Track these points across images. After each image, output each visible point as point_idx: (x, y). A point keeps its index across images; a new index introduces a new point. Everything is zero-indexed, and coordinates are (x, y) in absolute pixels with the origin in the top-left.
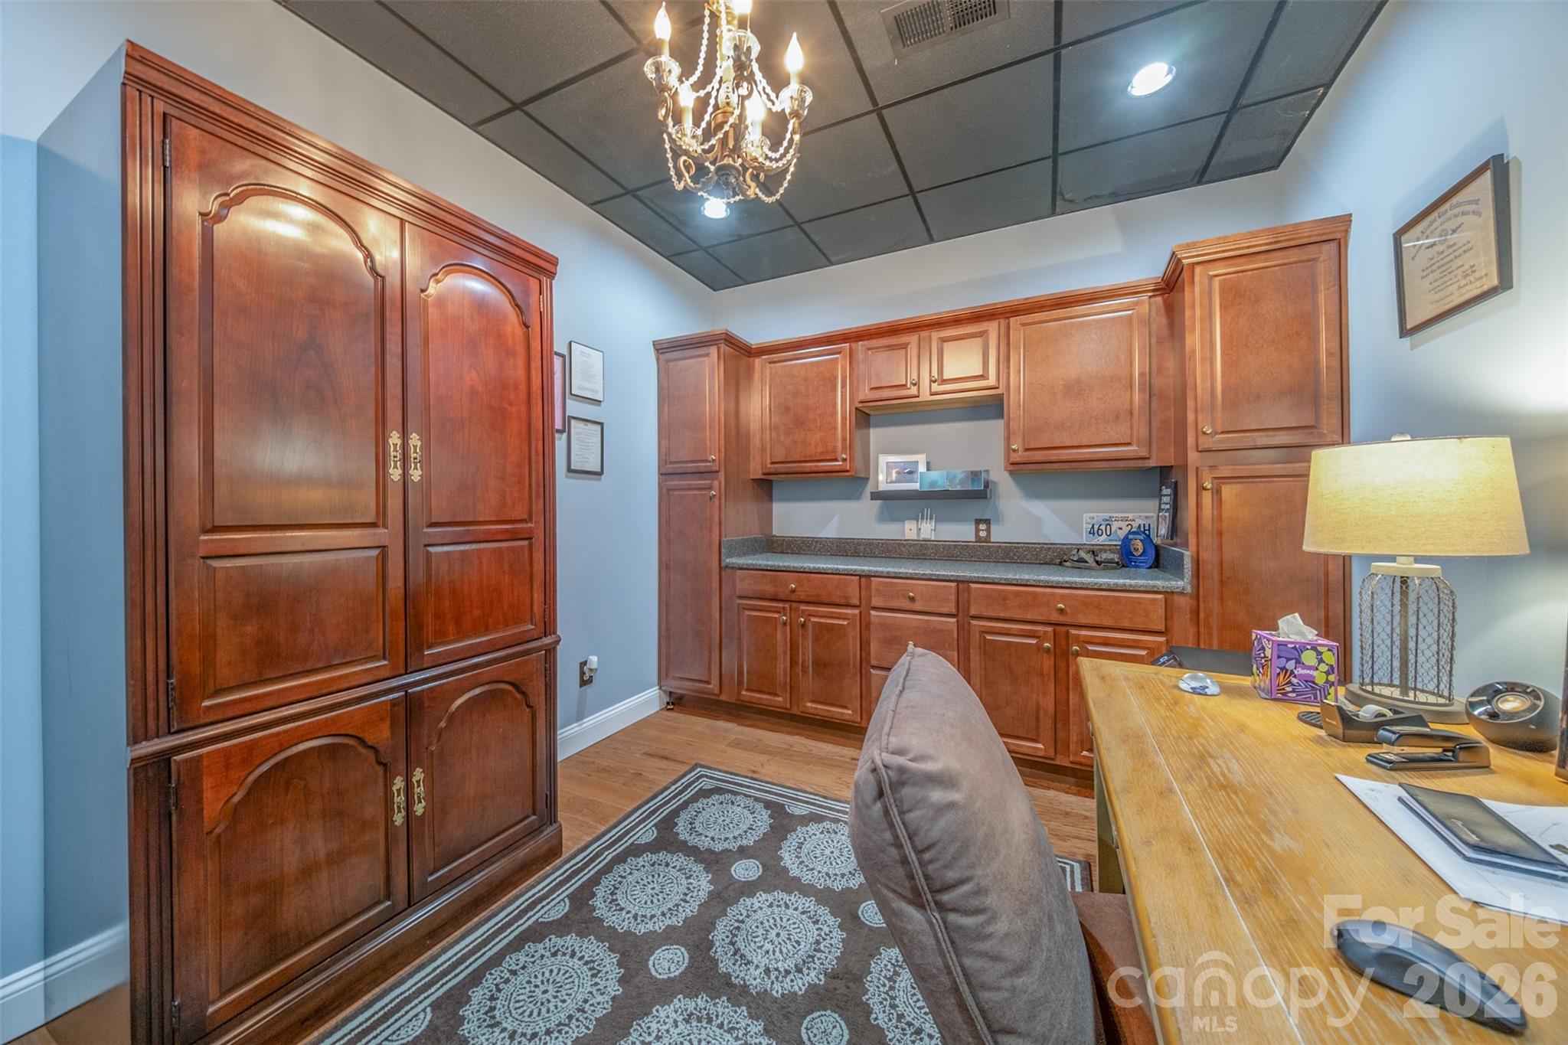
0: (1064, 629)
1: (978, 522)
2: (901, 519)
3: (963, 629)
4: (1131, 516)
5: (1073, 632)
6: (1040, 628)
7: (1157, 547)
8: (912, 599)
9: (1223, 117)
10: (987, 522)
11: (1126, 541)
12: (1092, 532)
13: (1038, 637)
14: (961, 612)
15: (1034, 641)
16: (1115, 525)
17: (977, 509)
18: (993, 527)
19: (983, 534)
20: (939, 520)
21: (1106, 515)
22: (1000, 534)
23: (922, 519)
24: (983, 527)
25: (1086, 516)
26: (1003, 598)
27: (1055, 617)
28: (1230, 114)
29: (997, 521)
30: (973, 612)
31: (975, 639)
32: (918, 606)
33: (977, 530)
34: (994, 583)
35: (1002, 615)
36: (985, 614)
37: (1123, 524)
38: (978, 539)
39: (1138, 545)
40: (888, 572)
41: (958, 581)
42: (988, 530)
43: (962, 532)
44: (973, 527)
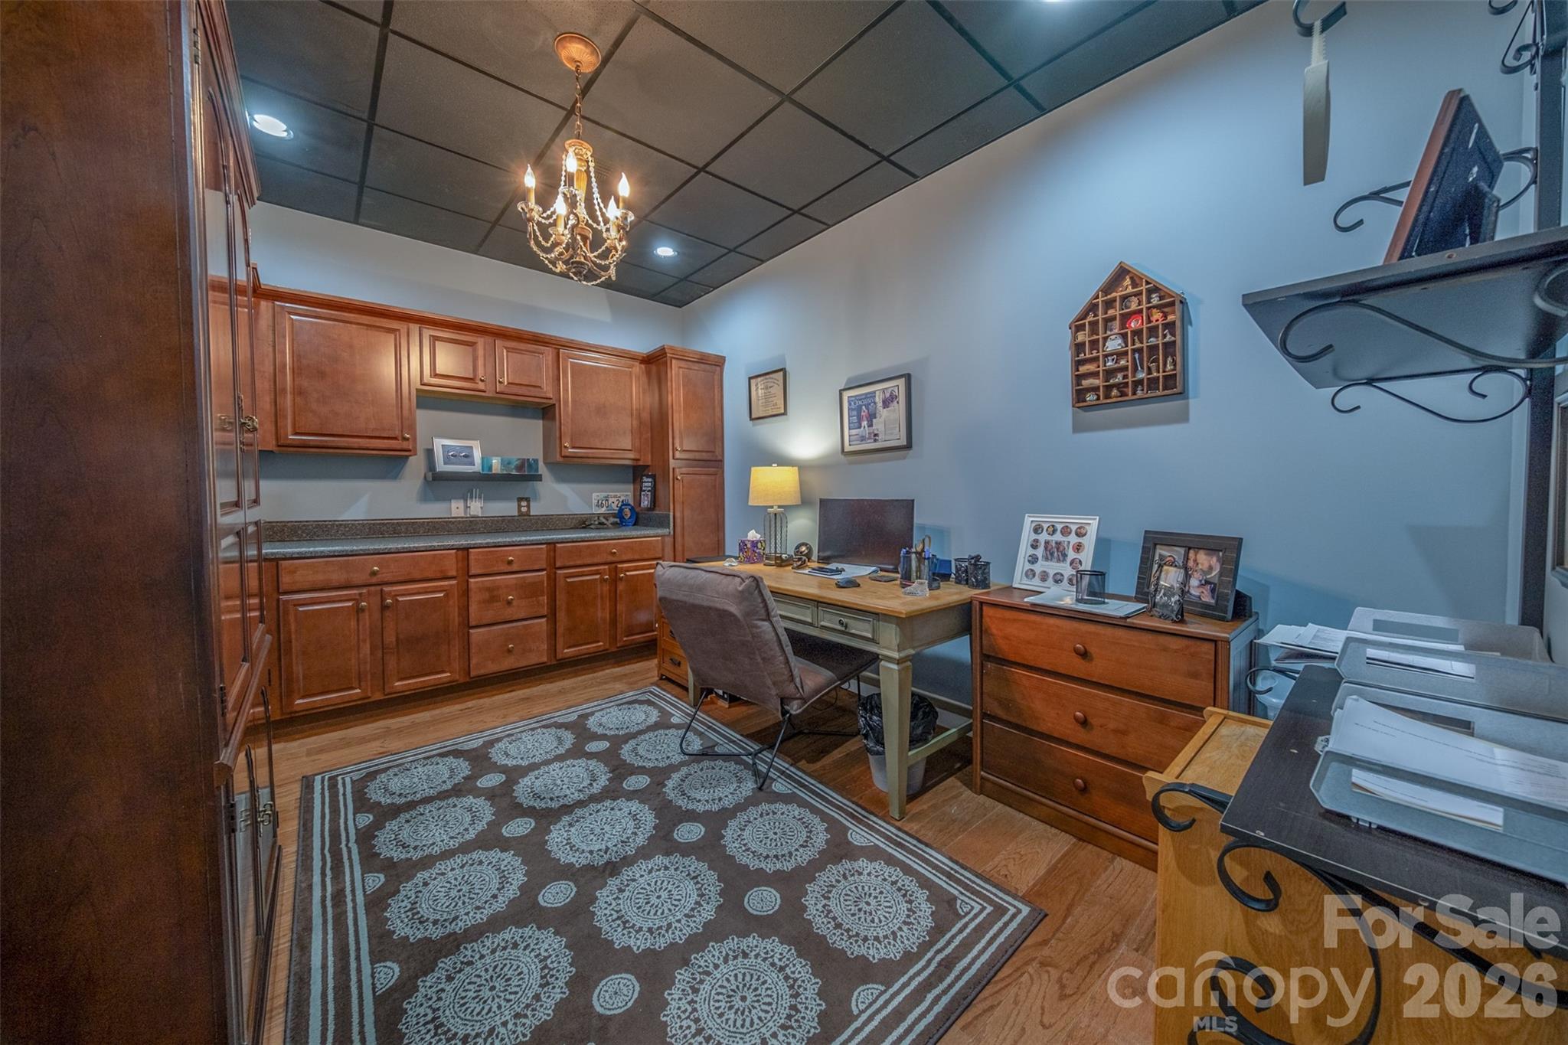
0: (614, 565)
1: (520, 500)
2: (447, 499)
3: (552, 579)
4: (618, 494)
5: (619, 566)
6: (602, 567)
7: (637, 514)
8: (510, 563)
9: (677, 280)
10: (528, 500)
11: (621, 510)
12: (598, 506)
13: (600, 574)
14: (552, 566)
15: (598, 577)
16: (611, 500)
17: (523, 489)
18: (532, 504)
19: (524, 509)
20: (487, 499)
21: (606, 494)
22: (536, 510)
23: (471, 498)
24: (524, 503)
25: (594, 495)
26: (579, 550)
27: (610, 559)
28: (681, 280)
29: (536, 499)
30: (558, 564)
31: (560, 583)
32: (515, 567)
33: (520, 506)
34: (573, 542)
35: (579, 562)
36: (568, 564)
37: (614, 500)
38: (521, 514)
39: (627, 512)
40: (487, 543)
41: (547, 543)
42: (528, 506)
43: (506, 508)
44: (515, 504)
